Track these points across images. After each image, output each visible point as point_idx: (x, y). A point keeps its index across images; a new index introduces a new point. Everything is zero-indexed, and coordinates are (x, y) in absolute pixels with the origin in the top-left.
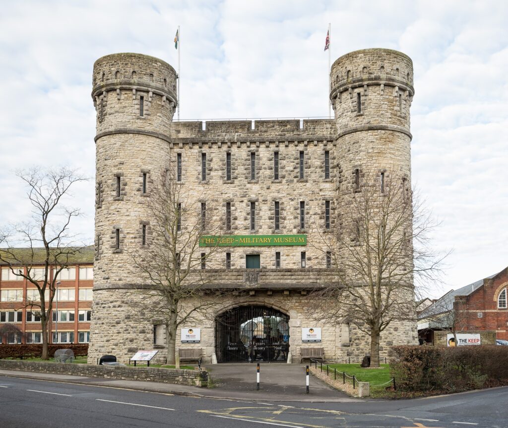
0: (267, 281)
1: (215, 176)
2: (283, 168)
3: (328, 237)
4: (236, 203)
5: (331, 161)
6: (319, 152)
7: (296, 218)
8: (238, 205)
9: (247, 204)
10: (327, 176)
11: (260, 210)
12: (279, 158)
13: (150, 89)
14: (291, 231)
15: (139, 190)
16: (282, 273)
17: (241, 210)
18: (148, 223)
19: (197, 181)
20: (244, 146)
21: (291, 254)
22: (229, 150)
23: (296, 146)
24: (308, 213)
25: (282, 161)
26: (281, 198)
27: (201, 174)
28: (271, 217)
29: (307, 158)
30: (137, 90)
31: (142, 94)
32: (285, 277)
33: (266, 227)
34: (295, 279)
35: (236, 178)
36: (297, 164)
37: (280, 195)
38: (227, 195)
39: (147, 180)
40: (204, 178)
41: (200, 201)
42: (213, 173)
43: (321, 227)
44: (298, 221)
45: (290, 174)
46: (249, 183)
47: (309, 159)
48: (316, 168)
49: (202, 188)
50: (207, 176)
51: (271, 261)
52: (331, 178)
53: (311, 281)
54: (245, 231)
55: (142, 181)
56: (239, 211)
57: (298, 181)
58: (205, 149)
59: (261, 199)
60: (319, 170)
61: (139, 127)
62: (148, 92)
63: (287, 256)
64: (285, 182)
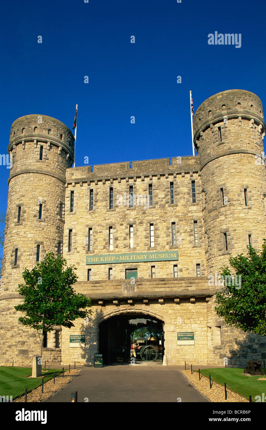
0: (143, 290)
1: (100, 206)
2: (156, 196)
3: (197, 251)
4: (117, 226)
5: (196, 188)
6: (186, 182)
7: (168, 236)
8: (119, 228)
9: (126, 227)
10: (194, 201)
11: (137, 231)
12: (153, 189)
13: (48, 140)
14: (164, 247)
15: (35, 216)
16: (157, 282)
17: (121, 232)
18: (42, 243)
19: (85, 211)
20: (124, 181)
21: (164, 267)
22: (112, 185)
23: (167, 178)
24: (178, 232)
25: (156, 190)
26: (155, 221)
27: (89, 205)
28: (146, 236)
29: (176, 187)
30: (38, 141)
31: (42, 144)
32: (159, 286)
33: (143, 245)
34: (169, 287)
35: (117, 206)
36: (168, 192)
37: (154, 218)
38: (109, 221)
39: (43, 209)
40: (91, 208)
41: (87, 226)
42: (98, 204)
43: (191, 242)
44: (170, 239)
45: (162, 201)
46: (128, 210)
47: (178, 188)
48: (185, 194)
49: (90, 216)
50: (94, 206)
51: (147, 273)
52: (198, 202)
53: (183, 288)
54: (125, 249)
55: (39, 209)
56: (119, 232)
57: (169, 206)
58: (93, 186)
59: (138, 222)
60: (186, 196)
61: (38, 168)
62: (46, 142)
63: (161, 268)
64: (158, 207)
